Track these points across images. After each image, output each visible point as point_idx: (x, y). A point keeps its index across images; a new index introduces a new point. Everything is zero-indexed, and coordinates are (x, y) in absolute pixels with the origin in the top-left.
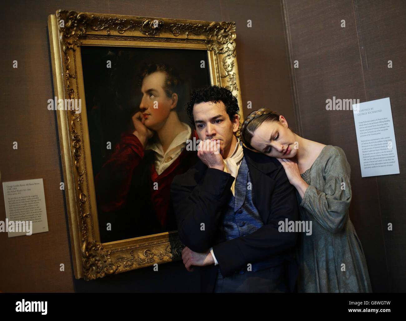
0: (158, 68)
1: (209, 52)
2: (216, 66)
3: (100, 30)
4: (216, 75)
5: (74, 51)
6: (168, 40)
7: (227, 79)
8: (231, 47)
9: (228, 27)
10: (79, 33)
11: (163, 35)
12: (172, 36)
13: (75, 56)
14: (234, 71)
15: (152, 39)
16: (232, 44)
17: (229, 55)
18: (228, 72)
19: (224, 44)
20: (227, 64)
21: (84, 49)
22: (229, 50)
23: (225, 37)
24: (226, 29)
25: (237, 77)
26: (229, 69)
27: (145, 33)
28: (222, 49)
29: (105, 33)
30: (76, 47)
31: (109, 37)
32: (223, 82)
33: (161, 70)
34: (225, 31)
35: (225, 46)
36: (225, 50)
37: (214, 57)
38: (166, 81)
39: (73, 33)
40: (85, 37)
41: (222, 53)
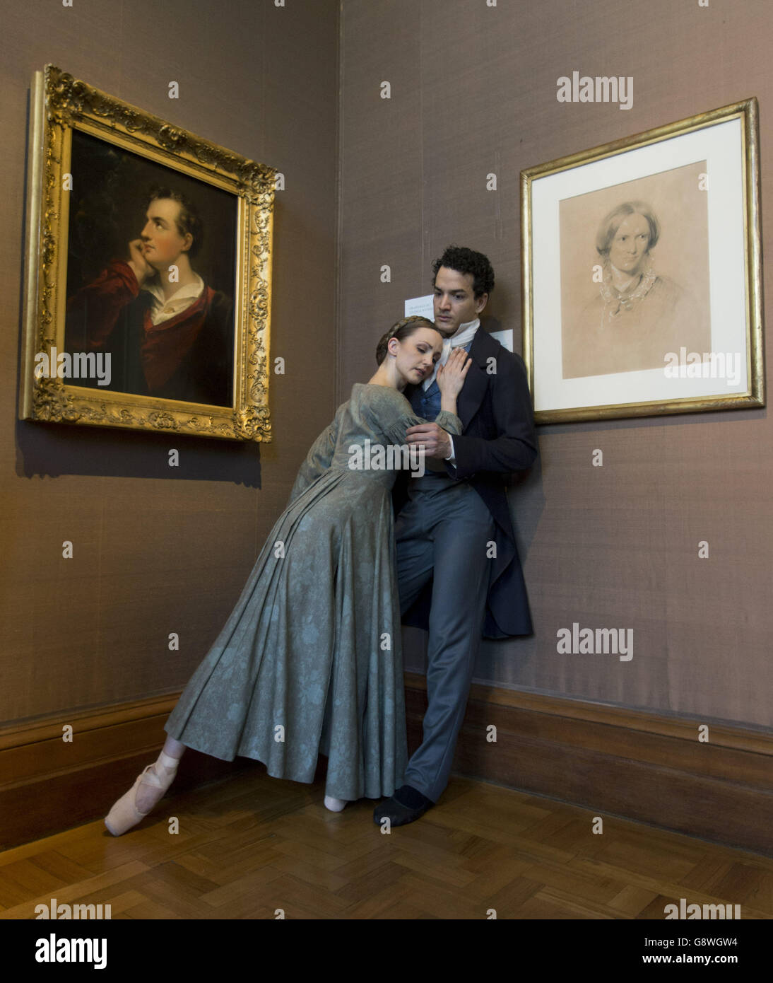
0: (173, 194)
1: (240, 199)
2: (246, 218)
3: (102, 116)
4: (245, 229)
5: (63, 129)
6: (190, 163)
7: (258, 237)
8: (269, 199)
9: (268, 173)
10: (72, 108)
11: (184, 155)
12: (196, 161)
13: (63, 137)
14: (269, 228)
15: (169, 153)
16: (269, 195)
17: (264, 208)
18: (260, 228)
19: (260, 193)
20: (260, 219)
21: (76, 133)
22: (265, 202)
23: (263, 184)
24: (265, 175)
25: (270, 236)
26: (263, 225)
27: (161, 142)
28: (256, 199)
29: (108, 122)
30: (65, 126)
31: (113, 129)
32: (253, 239)
33: (176, 199)
34: (263, 178)
35: (261, 196)
36: (260, 201)
37: (246, 207)
38: (181, 214)
39: (65, 105)
40: (79, 117)
41: (255, 204)
